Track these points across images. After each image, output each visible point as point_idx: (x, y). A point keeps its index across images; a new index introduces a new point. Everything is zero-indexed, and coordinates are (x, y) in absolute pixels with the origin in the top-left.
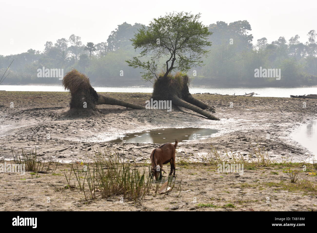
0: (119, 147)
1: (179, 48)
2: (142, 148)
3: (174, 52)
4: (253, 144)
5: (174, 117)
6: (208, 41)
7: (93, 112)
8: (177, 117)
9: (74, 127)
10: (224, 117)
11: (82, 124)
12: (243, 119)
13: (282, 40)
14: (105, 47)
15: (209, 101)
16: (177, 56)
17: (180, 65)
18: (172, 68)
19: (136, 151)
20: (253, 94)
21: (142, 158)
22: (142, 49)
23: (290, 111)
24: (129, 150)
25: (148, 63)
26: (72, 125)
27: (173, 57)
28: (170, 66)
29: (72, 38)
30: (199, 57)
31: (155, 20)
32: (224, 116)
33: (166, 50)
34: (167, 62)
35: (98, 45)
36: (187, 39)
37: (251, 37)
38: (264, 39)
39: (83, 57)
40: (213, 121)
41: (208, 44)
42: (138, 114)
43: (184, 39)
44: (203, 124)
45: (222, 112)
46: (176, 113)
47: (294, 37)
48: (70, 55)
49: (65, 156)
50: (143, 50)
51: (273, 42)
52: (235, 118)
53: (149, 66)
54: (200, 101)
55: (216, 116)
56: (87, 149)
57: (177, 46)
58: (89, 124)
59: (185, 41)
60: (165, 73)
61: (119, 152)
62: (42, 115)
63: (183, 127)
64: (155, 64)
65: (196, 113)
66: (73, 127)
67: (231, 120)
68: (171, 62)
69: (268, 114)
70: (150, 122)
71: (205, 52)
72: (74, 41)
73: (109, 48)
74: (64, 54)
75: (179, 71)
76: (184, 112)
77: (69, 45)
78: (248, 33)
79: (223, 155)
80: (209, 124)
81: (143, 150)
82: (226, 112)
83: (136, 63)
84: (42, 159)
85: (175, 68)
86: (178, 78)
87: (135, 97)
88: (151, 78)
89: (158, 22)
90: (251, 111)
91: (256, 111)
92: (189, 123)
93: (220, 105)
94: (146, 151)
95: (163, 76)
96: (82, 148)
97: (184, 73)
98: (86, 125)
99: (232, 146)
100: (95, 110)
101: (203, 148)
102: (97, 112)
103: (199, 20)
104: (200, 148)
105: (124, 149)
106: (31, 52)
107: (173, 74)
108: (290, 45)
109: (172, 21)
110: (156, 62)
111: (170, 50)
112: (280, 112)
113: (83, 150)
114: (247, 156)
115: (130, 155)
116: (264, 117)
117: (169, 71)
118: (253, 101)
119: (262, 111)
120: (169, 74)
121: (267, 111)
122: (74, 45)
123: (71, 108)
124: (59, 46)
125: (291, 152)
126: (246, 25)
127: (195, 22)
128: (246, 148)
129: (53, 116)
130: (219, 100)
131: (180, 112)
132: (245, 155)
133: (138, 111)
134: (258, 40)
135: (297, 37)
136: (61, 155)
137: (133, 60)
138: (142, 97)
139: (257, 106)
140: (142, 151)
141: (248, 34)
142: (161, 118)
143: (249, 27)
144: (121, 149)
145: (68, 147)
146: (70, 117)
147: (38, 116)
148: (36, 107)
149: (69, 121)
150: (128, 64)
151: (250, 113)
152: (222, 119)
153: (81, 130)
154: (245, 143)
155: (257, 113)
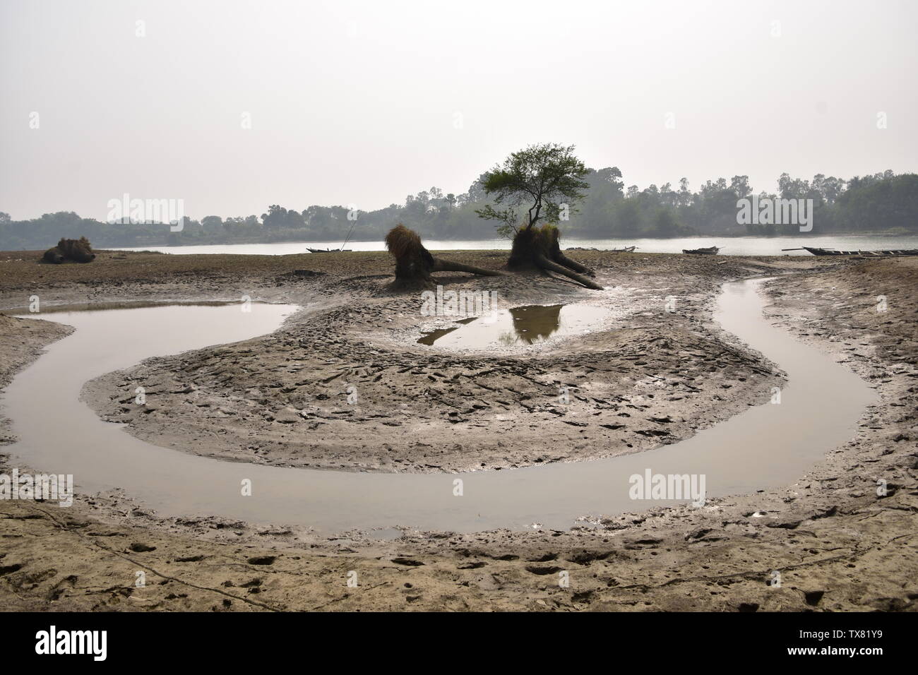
0: (435, 374)
1: (546, 192)
2: (478, 375)
3: (539, 198)
4: (682, 356)
5: (540, 287)
6: (584, 182)
7: (426, 283)
8: (545, 287)
9: (391, 310)
10: (608, 285)
11: (404, 305)
12: (634, 289)
13: (653, 187)
14: (467, 198)
15: (586, 261)
16: (543, 203)
17: (548, 214)
18: (537, 218)
19: (465, 382)
20: (633, 248)
21: (475, 402)
22: (496, 194)
23: (693, 274)
24: (452, 380)
25: (506, 213)
26: (389, 307)
27: (538, 204)
28: (534, 216)
29: (433, 190)
30: (573, 203)
31: (513, 155)
32: (608, 283)
33: (529, 195)
34: (530, 211)
35: (460, 197)
36: (557, 179)
37: (621, 185)
38: (635, 187)
39: (443, 209)
40: (595, 291)
41: (585, 186)
42: (490, 285)
43: (553, 179)
44: (581, 298)
45: (605, 276)
46: (543, 279)
47: (666, 184)
48: (431, 208)
49: (328, 396)
50: (498, 195)
51: (645, 190)
52: (623, 286)
53: (506, 217)
54: (574, 260)
55: (598, 283)
56: (373, 378)
57: (543, 188)
58: (415, 304)
59: (554, 183)
60: (528, 225)
61: (433, 386)
62: (362, 287)
63: (553, 304)
64: (514, 214)
65: (570, 280)
66: (389, 311)
67: (618, 289)
68: (535, 210)
69: (665, 278)
70: (506, 296)
71: (581, 197)
72: (435, 193)
73: (471, 198)
74: (424, 207)
75: (547, 222)
76: (554, 278)
77: (430, 198)
78: (618, 180)
79: (634, 385)
80: (591, 298)
81: (479, 379)
82: (610, 276)
83: (489, 213)
84: (287, 401)
85: (541, 218)
86: (545, 232)
87: (490, 256)
88: (508, 232)
89: (517, 157)
90: (642, 274)
91: (649, 275)
92: (562, 297)
93: (600, 266)
94: (484, 383)
95: (525, 228)
96: (366, 374)
97: (553, 225)
98: (410, 306)
99: (647, 361)
100: (430, 280)
101: (595, 369)
102: (432, 283)
103: (573, 154)
104: (589, 369)
105: (443, 379)
106: (393, 206)
107: (539, 226)
108: (662, 193)
109: (536, 156)
110: (515, 211)
111: (533, 194)
112: (680, 276)
113: (367, 379)
114: (681, 387)
115: (451, 395)
116: (662, 284)
117: (532, 222)
118: (642, 260)
119: (656, 274)
120: (533, 227)
121: (663, 274)
122: (435, 197)
123: (397, 278)
124: (420, 199)
125: (752, 372)
126: (617, 172)
127: (567, 156)
128: (673, 367)
129: (373, 290)
130: (598, 259)
131: (548, 278)
132: (675, 384)
133: (490, 279)
134: (629, 188)
135: (668, 185)
136: (323, 391)
137: (484, 209)
138: (499, 256)
139: (648, 267)
140: (478, 382)
141: (618, 182)
142: (521, 289)
143: (619, 174)
144: (437, 378)
145: (342, 370)
146: (393, 291)
147: (355, 288)
148: (359, 275)
149: (387, 299)
150: (478, 215)
151: (641, 278)
152: (607, 288)
153: (401, 315)
154: (668, 354)
155: (650, 277)
